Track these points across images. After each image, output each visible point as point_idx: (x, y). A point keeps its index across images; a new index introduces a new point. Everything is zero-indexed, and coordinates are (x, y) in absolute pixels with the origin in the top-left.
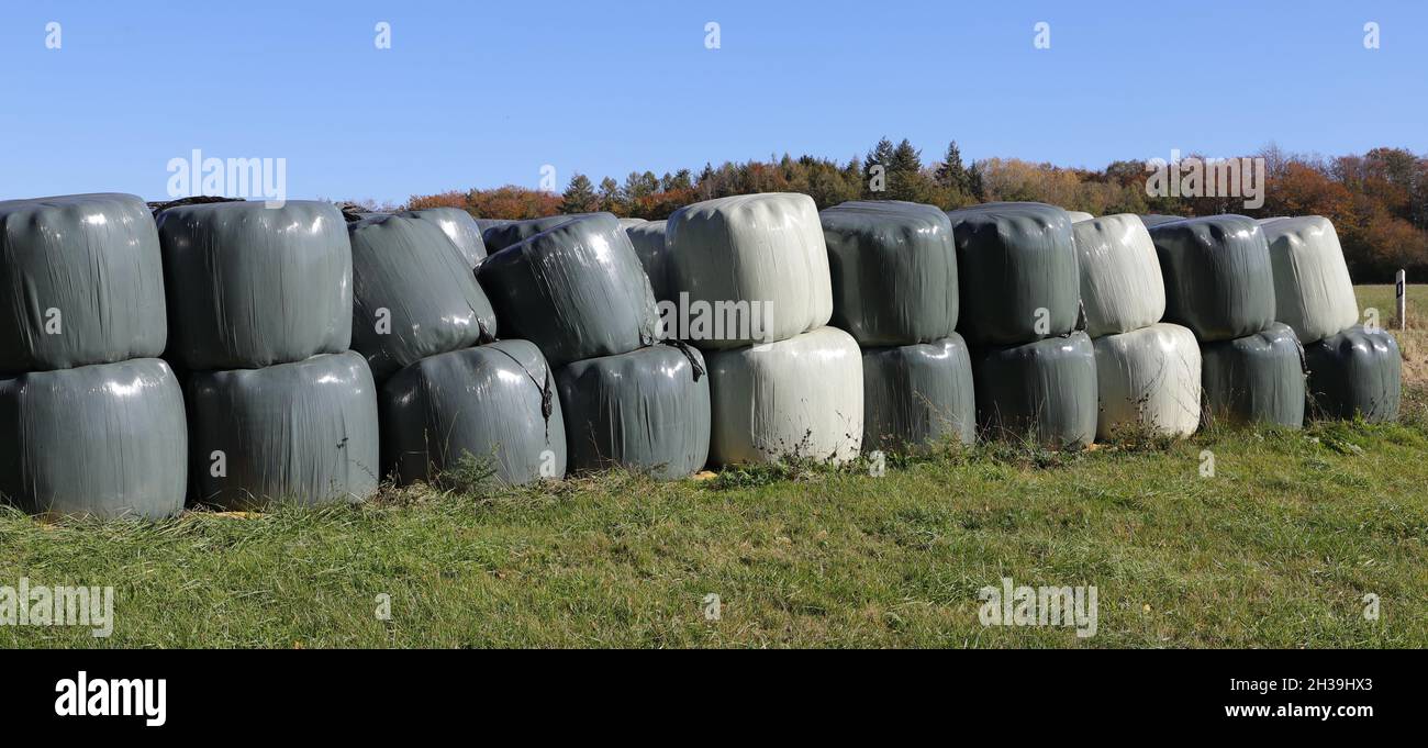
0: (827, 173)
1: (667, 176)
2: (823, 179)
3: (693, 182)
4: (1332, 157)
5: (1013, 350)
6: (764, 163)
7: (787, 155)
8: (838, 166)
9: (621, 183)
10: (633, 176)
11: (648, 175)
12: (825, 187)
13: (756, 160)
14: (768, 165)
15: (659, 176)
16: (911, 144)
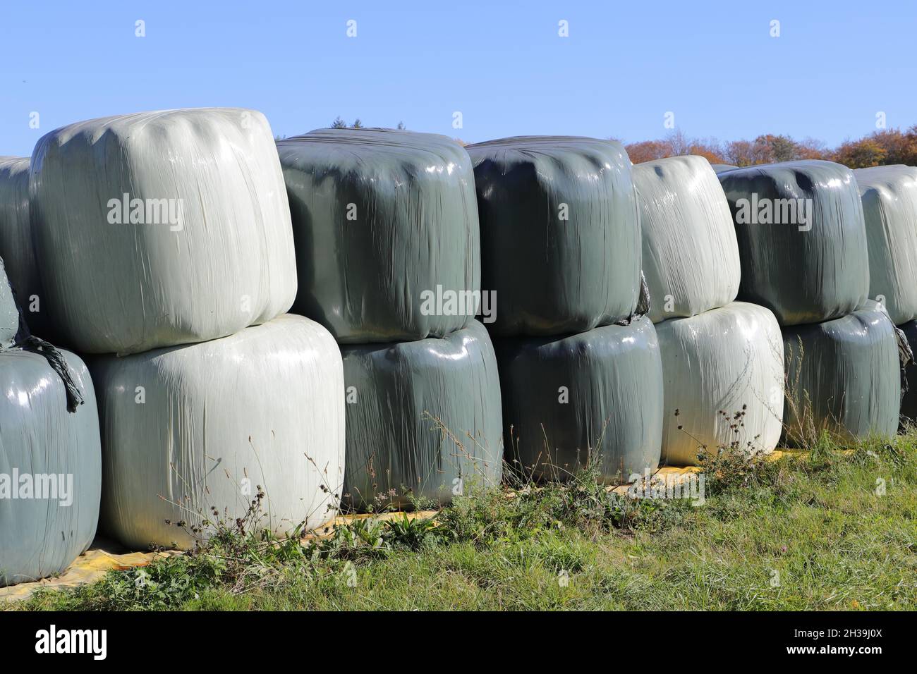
5: (554, 344)
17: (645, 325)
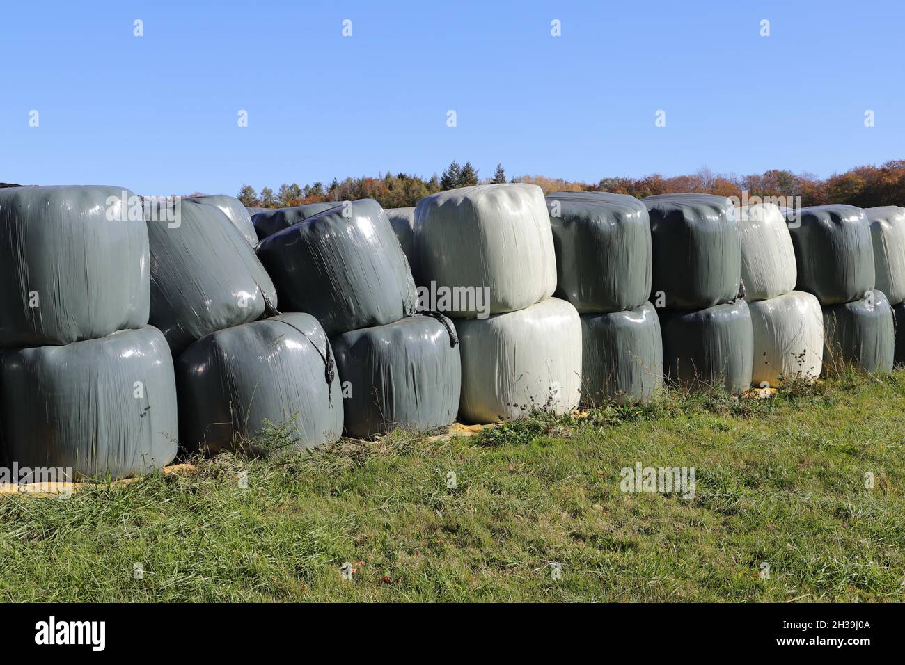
0: (416, 185)
1: (307, 187)
2: (414, 189)
3: (325, 191)
4: (743, 176)
5: (692, 315)
6: (374, 178)
7: (389, 173)
8: (423, 180)
9: (276, 191)
10: (284, 187)
11: (294, 186)
12: (415, 194)
13: (368, 176)
14: (375, 180)
15: (302, 187)
16: (472, 165)
17: (743, 304)
